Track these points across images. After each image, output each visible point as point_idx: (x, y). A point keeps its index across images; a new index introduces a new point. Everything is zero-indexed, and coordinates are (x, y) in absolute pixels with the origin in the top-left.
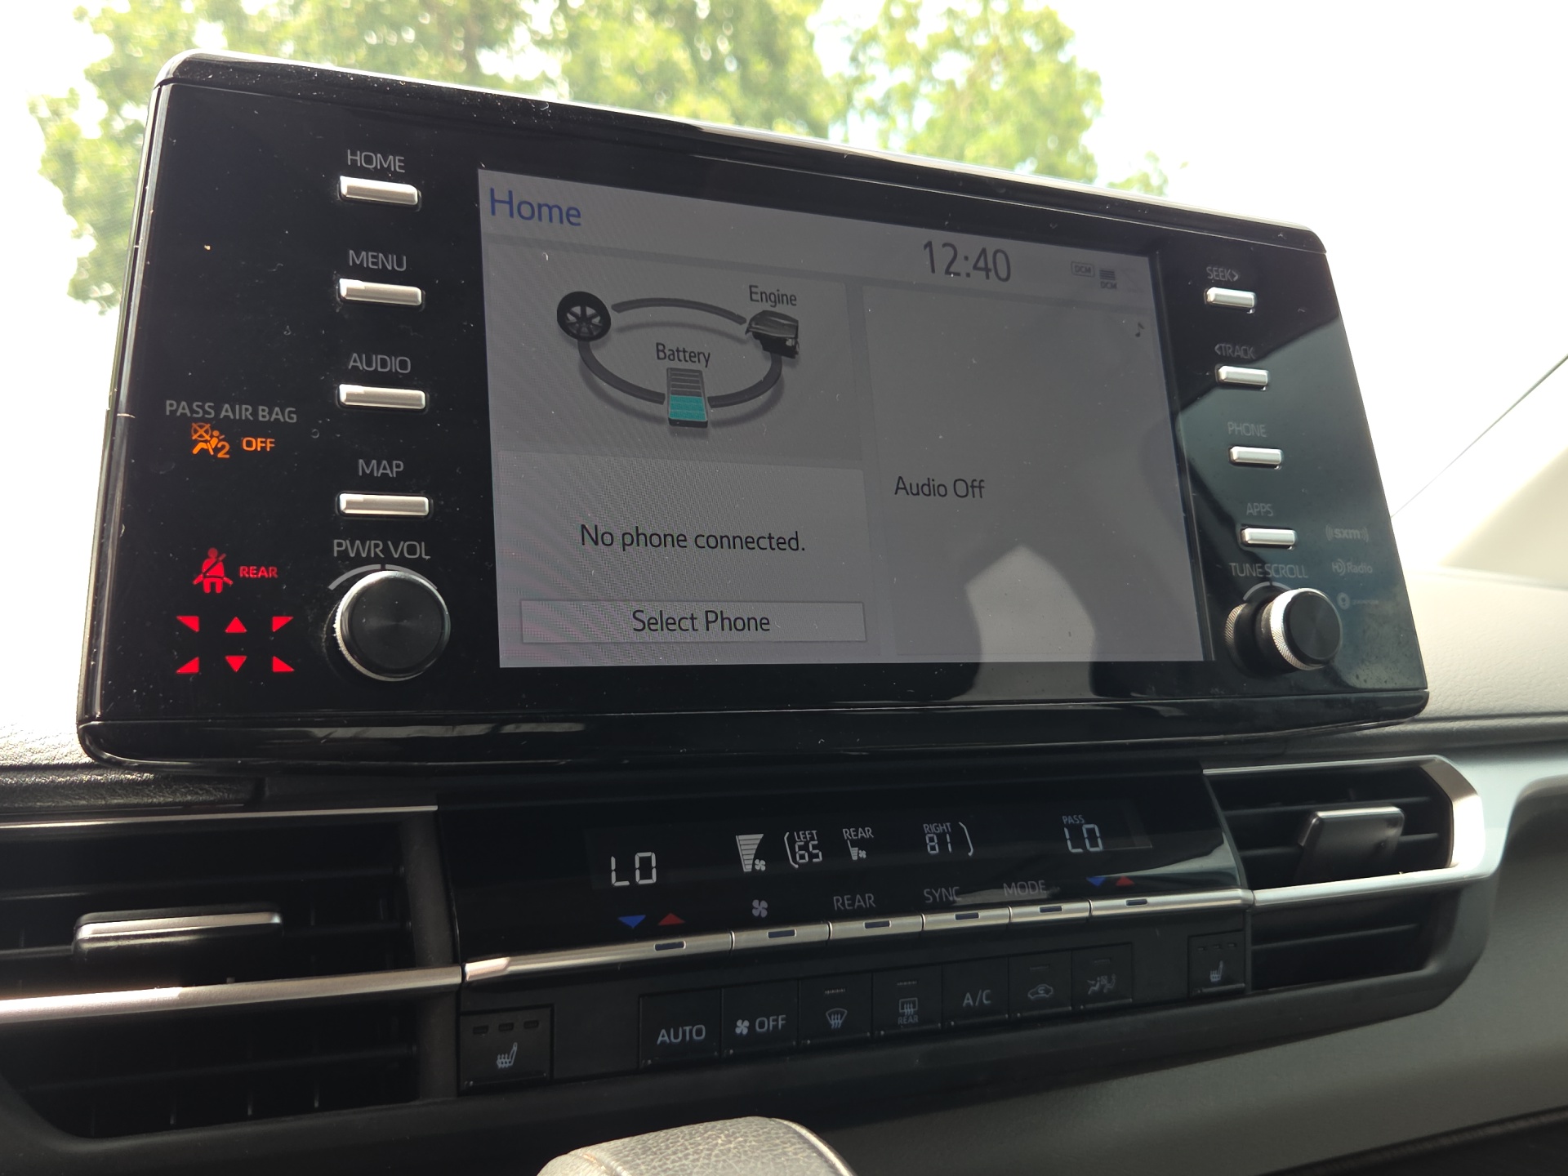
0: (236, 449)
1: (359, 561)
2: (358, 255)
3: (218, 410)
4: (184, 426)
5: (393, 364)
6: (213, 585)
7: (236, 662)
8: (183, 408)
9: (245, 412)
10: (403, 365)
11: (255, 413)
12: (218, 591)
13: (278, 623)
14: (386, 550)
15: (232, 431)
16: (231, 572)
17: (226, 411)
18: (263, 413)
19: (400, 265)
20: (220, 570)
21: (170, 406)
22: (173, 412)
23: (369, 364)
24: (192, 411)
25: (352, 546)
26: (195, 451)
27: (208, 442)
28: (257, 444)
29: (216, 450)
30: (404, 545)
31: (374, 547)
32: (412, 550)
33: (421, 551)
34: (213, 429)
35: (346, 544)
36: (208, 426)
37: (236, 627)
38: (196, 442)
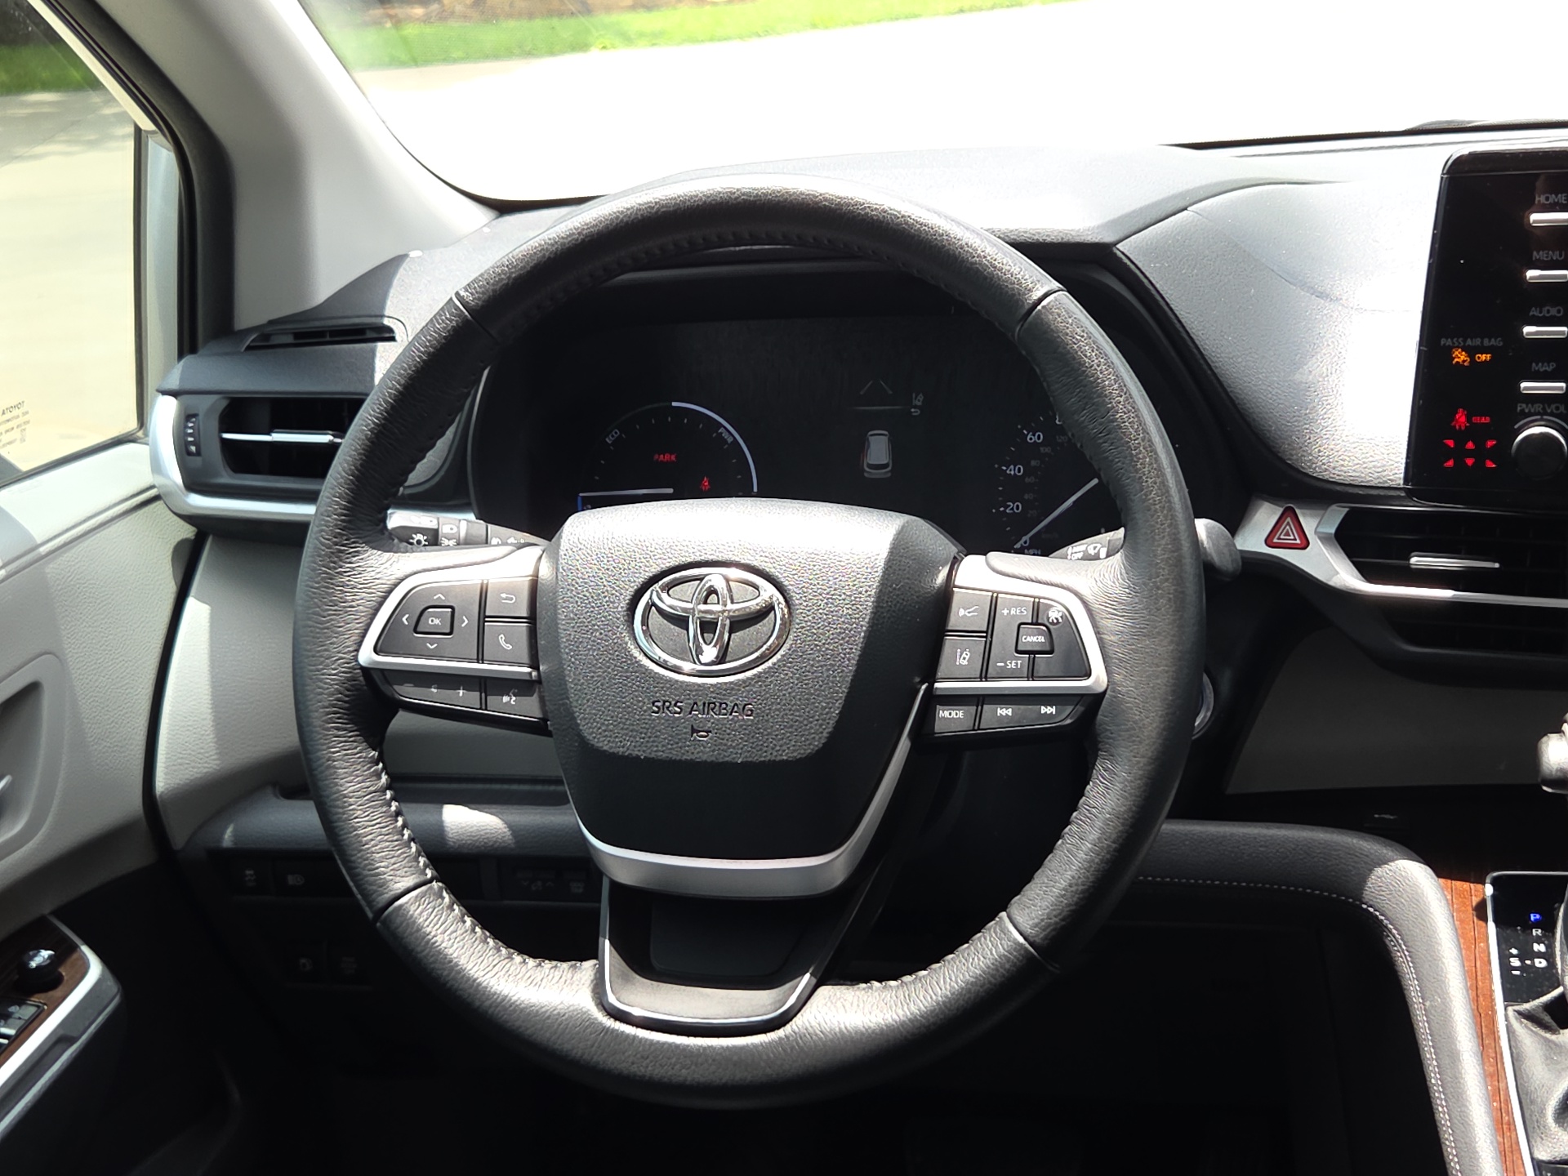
0: (1473, 360)
1: (1530, 414)
2: (1538, 253)
3: (1465, 341)
4: (1449, 351)
5: (1553, 311)
6: (1460, 427)
7: (1470, 461)
8: (1449, 342)
9: (1478, 342)
10: (1559, 311)
11: (1482, 342)
12: (1463, 428)
13: (1490, 443)
14: (1544, 409)
15: (1471, 352)
16: (1469, 419)
17: (1469, 342)
18: (1486, 342)
19: (1561, 256)
20: (1463, 419)
21: (1443, 341)
22: (1444, 344)
23: (1541, 313)
24: (1454, 343)
25: (1527, 407)
26: (1454, 362)
27: (1460, 357)
28: (1484, 357)
29: (1464, 361)
30: (1553, 406)
31: (1538, 407)
32: (1557, 408)
33: (1562, 409)
34: (1462, 351)
35: (1524, 406)
36: (1460, 350)
37: (1470, 445)
38: (1454, 358)
